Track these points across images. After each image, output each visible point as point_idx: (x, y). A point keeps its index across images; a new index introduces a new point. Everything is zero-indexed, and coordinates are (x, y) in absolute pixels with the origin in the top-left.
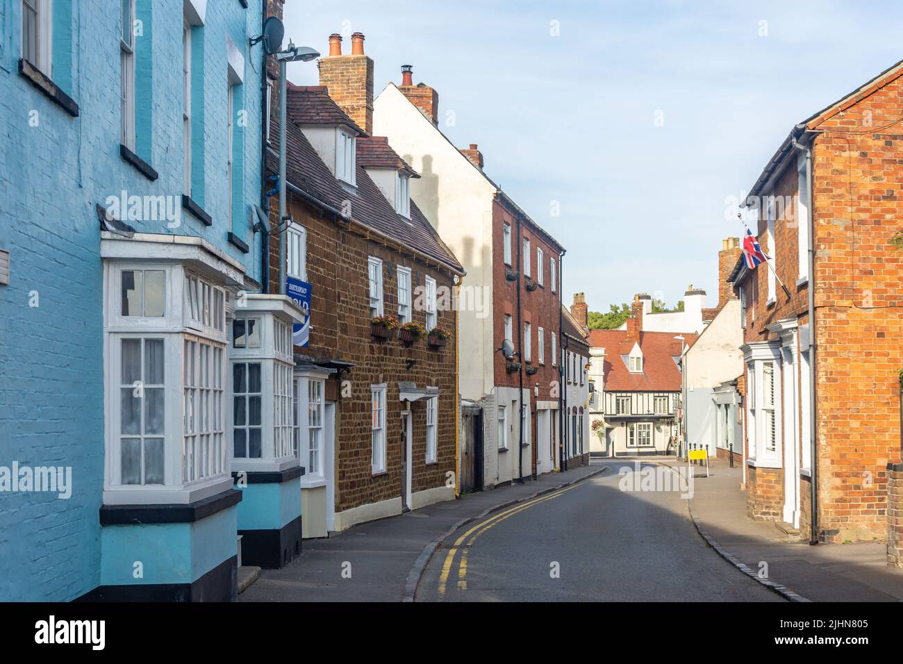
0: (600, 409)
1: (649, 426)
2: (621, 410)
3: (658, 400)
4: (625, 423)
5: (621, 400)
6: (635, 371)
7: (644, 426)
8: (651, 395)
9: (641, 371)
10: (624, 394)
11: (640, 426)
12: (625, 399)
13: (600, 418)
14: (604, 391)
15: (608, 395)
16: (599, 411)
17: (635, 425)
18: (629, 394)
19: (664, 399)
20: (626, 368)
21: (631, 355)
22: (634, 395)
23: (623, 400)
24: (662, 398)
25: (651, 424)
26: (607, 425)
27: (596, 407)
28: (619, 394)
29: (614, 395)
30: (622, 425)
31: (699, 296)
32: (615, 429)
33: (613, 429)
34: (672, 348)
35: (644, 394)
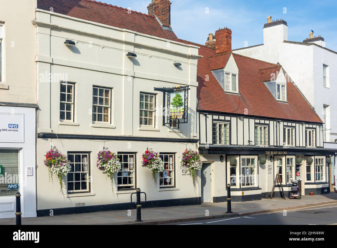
0: (194, 135)
1: (253, 160)
2: (218, 138)
3: (259, 128)
4: (224, 155)
5: (218, 126)
6: (231, 91)
7: (248, 160)
8: (252, 121)
9: (237, 91)
10: (222, 118)
11: (243, 160)
12: (223, 123)
13: (194, 148)
14: (197, 111)
15: (202, 117)
16: (192, 138)
17: (238, 158)
18: (228, 118)
19: (265, 128)
20: (220, 87)
21: (225, 70)
22: (234, 119)
23: (220, 126)
24: (263, 127)
25: (256, 158)
26: (203, 159)
27: (188, 131)
28: (216, 117)
29: (210, 117)
30: (221, 159)
31: (282, 26)
32: (212, 165)
33: (209, 164)
34: (262, 73)
35: (245, 119)
